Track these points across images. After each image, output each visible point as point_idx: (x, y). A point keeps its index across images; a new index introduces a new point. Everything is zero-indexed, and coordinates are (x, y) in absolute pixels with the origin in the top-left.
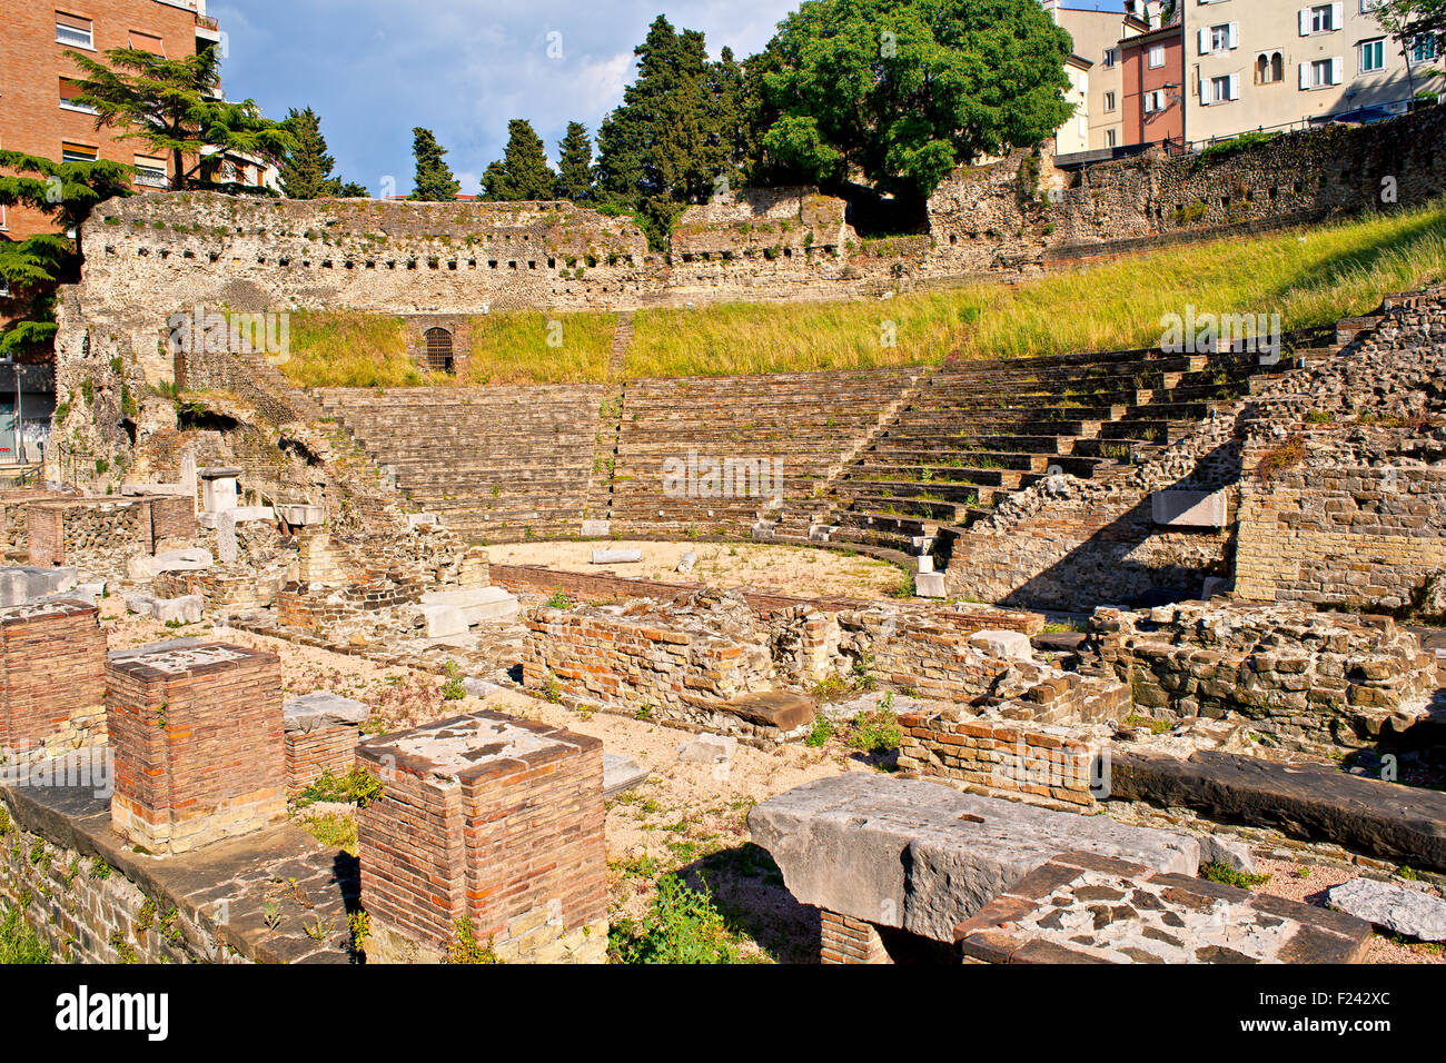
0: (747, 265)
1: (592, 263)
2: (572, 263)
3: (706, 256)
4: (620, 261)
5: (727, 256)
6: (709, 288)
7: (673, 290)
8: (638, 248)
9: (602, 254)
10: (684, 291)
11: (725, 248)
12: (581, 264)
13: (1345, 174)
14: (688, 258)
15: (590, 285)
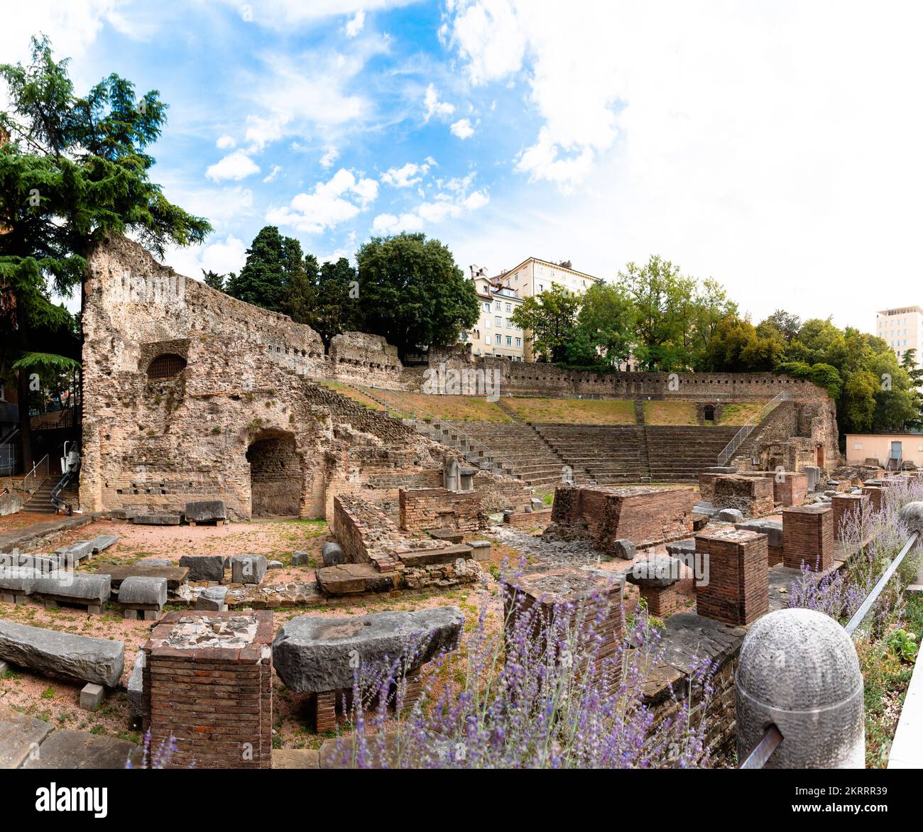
0: (365, 370)
1: (304, 353)
2: (296, 351)
3: (350, 360)
4: (315, 356)
5: (357, 363)
6: (351, 378)
7: (338, 376)
8: (321, 349)
9: (308, 349)
10: (342, 376)
11: (358, 359)
12: (300, 354)
13: (565, 379)
14: (342, 360)
15: (304, 367)
